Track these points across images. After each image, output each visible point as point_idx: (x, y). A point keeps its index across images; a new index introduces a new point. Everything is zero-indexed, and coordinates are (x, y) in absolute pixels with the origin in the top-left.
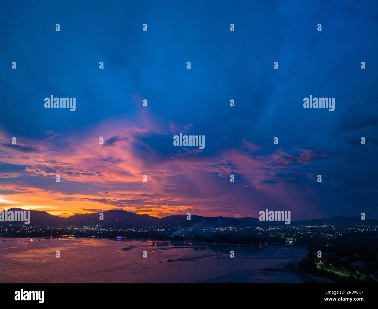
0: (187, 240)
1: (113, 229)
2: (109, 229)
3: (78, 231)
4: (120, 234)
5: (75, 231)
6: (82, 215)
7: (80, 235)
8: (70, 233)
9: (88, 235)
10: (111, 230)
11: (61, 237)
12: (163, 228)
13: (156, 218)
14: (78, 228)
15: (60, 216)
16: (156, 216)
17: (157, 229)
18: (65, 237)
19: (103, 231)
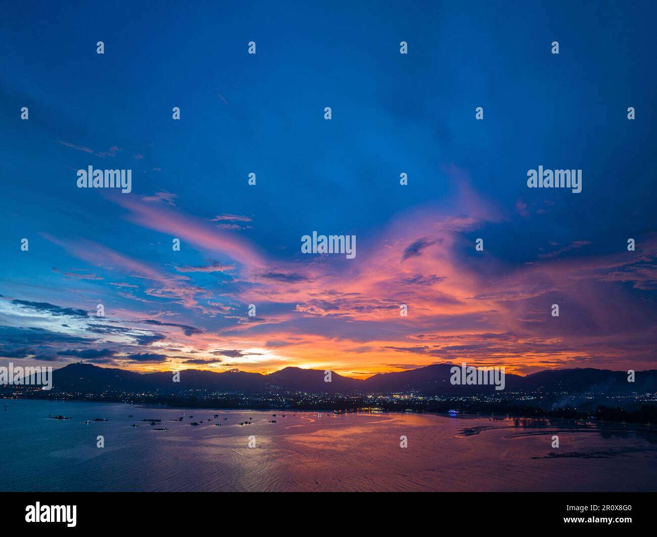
0: (585, 416)
1: (440, 397)
2: (434, 397)
3: (384, 401)
4: (454, 405)
5: (379, 401)
6: (386, 374)
7: (389, 407)
8: (372, 405)
9: (400, 407)
10: (437, 399)
11: (360, 411)
12: (531, 395)
13: (515, 376)
14: (384, 396)
15: (354, 378)
16: (514, 373)
17: (520, 396)
18: (366, 411)
19: (424, 401)
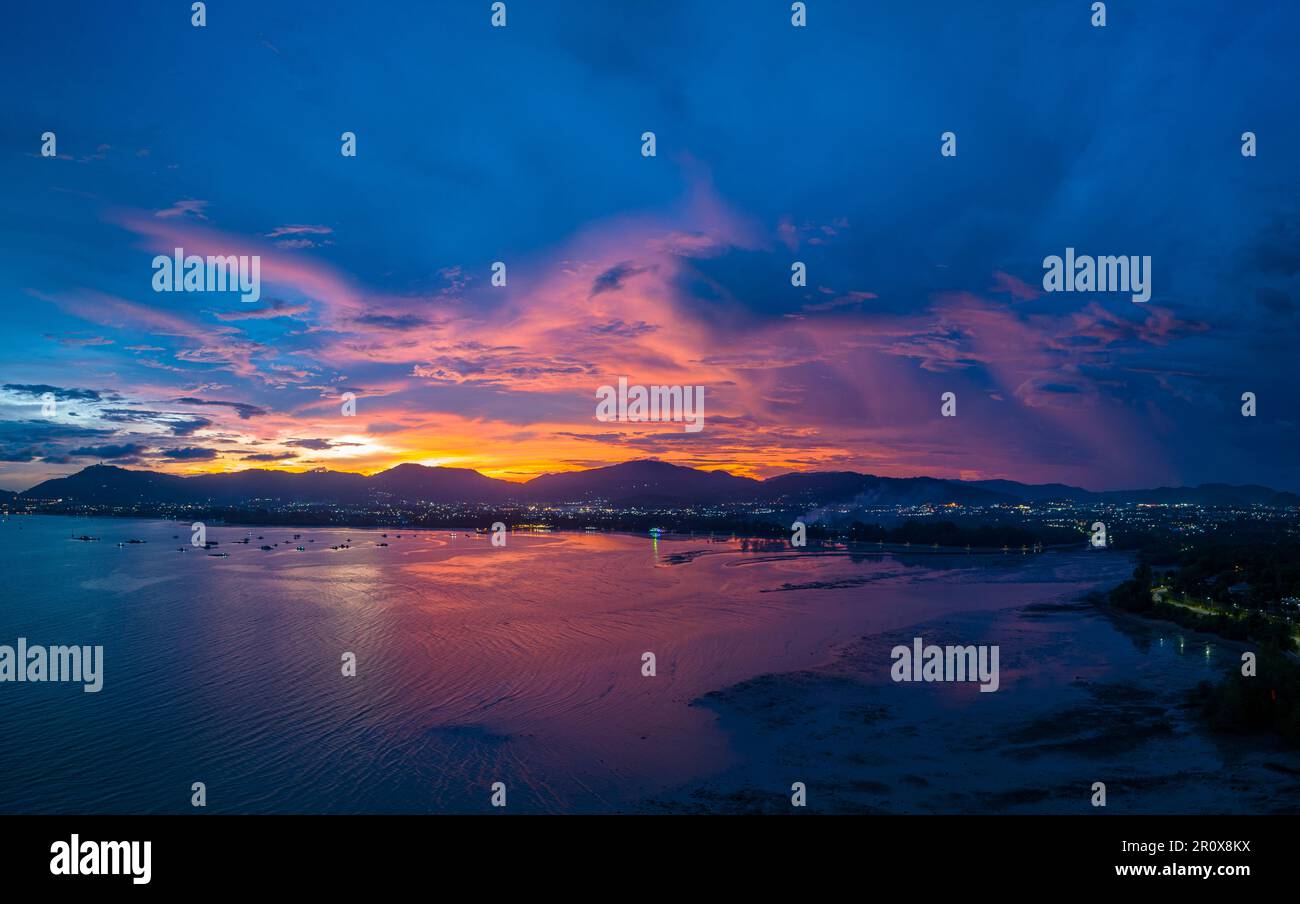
0: (834, 536)
1: (638, 509)
2: (629, 509)
3: (553, 515)
4: (658, 521)
5: (546, 515)
6: (558, 474)
7: (558, 524)
8: (537, 521)
9: (578, 524)
10: (634, 511)
11: (517, 529)
12: (768, 507)
13: (750, 480)
14: (554, 507)
15: (507, 481)
16: (748, 475)
17: (753, 508)
18: (526, 529)
19: (615, 515)
